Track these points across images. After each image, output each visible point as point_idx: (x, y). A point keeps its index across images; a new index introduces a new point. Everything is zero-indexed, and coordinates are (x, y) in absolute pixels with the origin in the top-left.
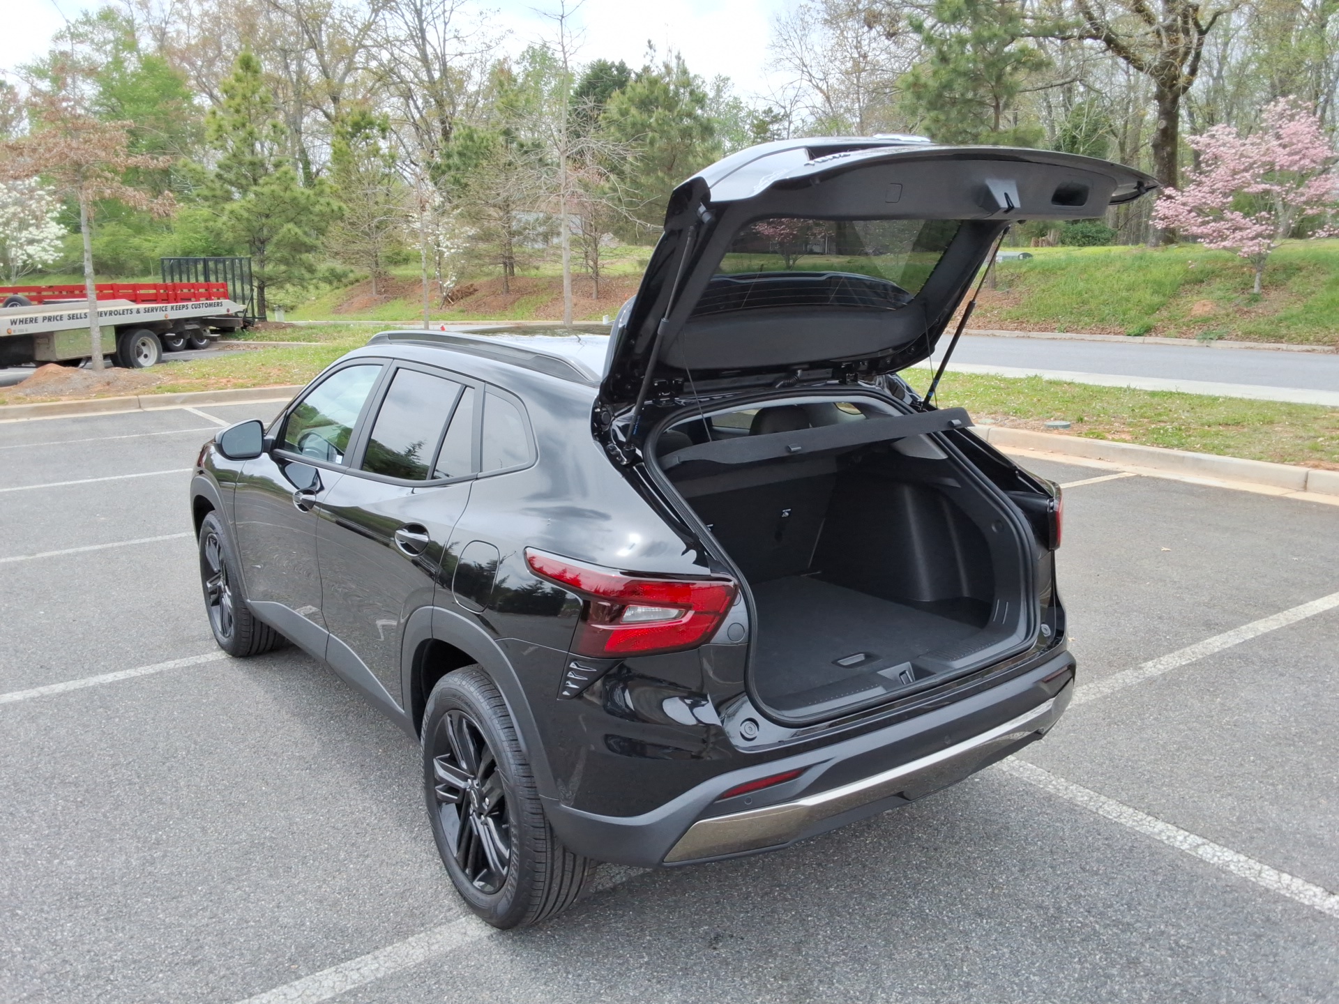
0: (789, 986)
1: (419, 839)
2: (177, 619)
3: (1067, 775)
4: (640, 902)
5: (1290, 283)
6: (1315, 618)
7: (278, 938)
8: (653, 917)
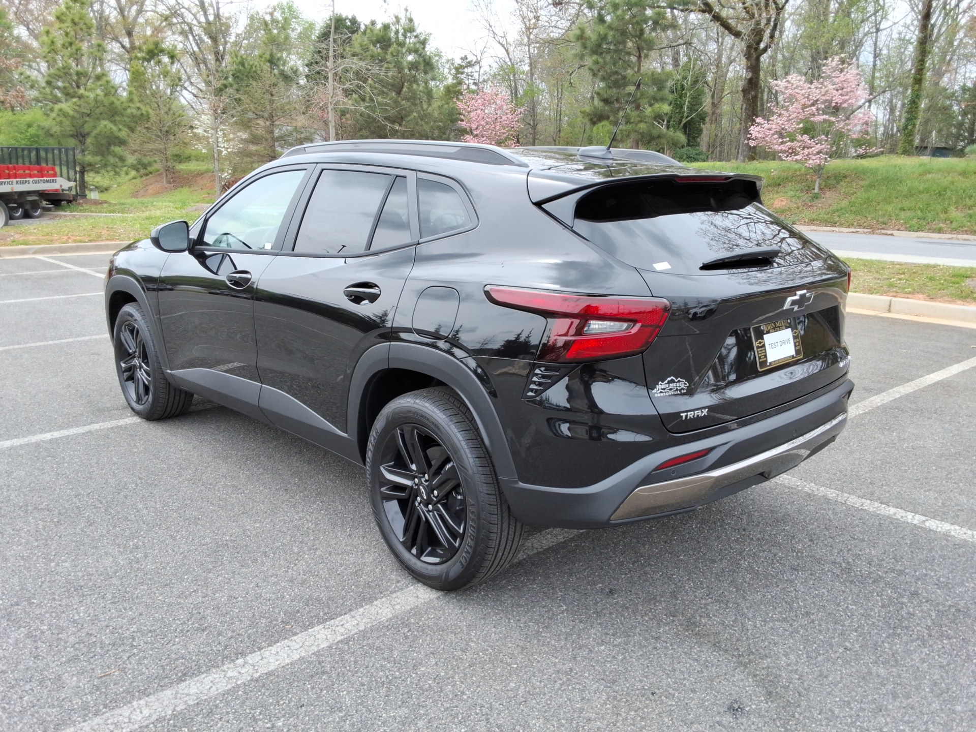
0: (679, 620)
1: (353, 536)
2: (89, 396)
3: (814, 481)
4: (544, 571)
5: (839, 186)
6: (935, 385)
7: (267, 608)
8: (557, 580)
